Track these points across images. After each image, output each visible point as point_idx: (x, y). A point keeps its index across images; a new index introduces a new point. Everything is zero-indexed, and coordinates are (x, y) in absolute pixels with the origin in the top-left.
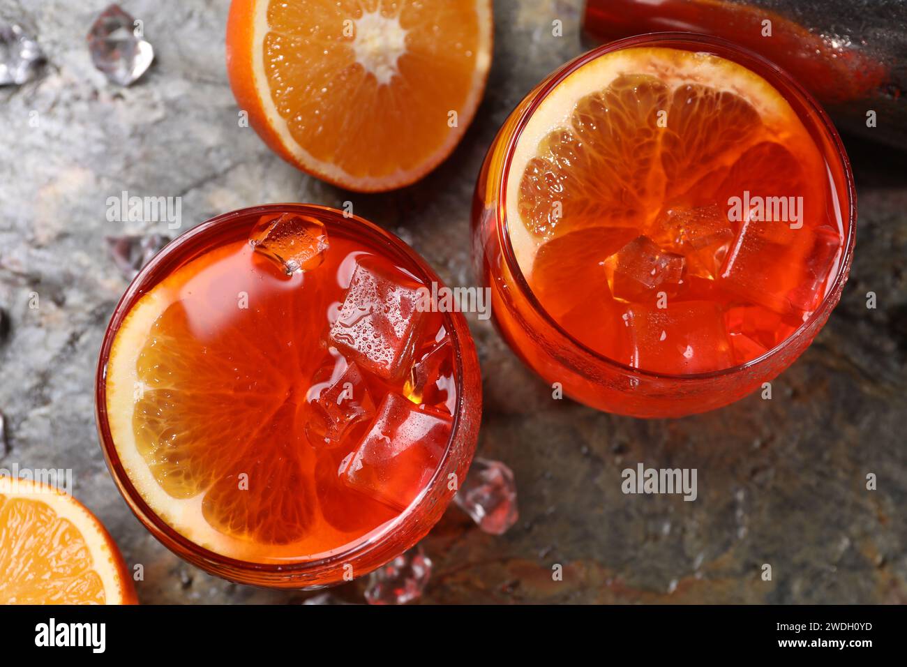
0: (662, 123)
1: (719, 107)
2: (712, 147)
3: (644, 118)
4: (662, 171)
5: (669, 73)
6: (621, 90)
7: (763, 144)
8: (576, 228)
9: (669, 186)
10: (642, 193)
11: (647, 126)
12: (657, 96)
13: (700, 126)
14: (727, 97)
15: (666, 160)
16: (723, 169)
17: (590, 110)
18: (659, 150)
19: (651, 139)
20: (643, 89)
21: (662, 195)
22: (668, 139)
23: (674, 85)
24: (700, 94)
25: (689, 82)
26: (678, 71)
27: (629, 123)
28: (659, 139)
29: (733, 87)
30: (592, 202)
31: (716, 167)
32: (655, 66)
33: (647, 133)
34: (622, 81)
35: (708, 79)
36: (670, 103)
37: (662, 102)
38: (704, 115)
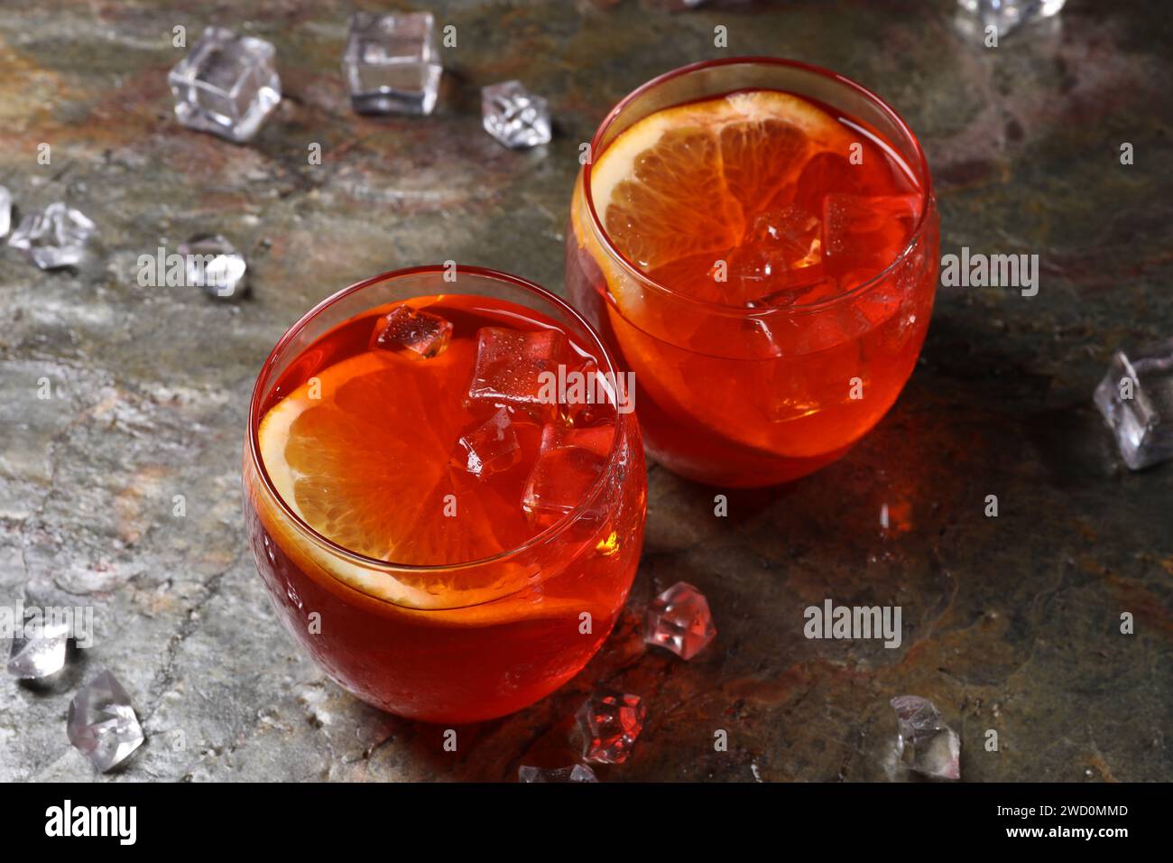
0: (719, 162)
1: (764, 134)
2: (772, 170)
3: (700, 160)
4: (734, 200)
5: (708, 121)
6: (671, 144)
7: (818, 156)
8: (673, 259)
9: (746, 210)
10: (723, 221)
11: (704, 166)
12: (705, 142)
13: (754, 156)
14: (769, 125)
15: (735, 190)
16: (789, 186)
17: (648, 164)
18: (724, 184)
19: (714, 176)
20: (691, 139)
21: (742, 218)
22: (728, 173)
23: (718, 129)
24: (743, 130)
25: (730, 123)
26: (716, 117)
27: (689, 168)
28: (721, 174)
29: (771, 113)
30: (679, 238)
31: (783, 185)
32: (694, 118)
33: (708, 173)
34: (668, 137)
35: (746, 116)
36: (719, 144)
37: (712, 145)
38: (754, 146)
